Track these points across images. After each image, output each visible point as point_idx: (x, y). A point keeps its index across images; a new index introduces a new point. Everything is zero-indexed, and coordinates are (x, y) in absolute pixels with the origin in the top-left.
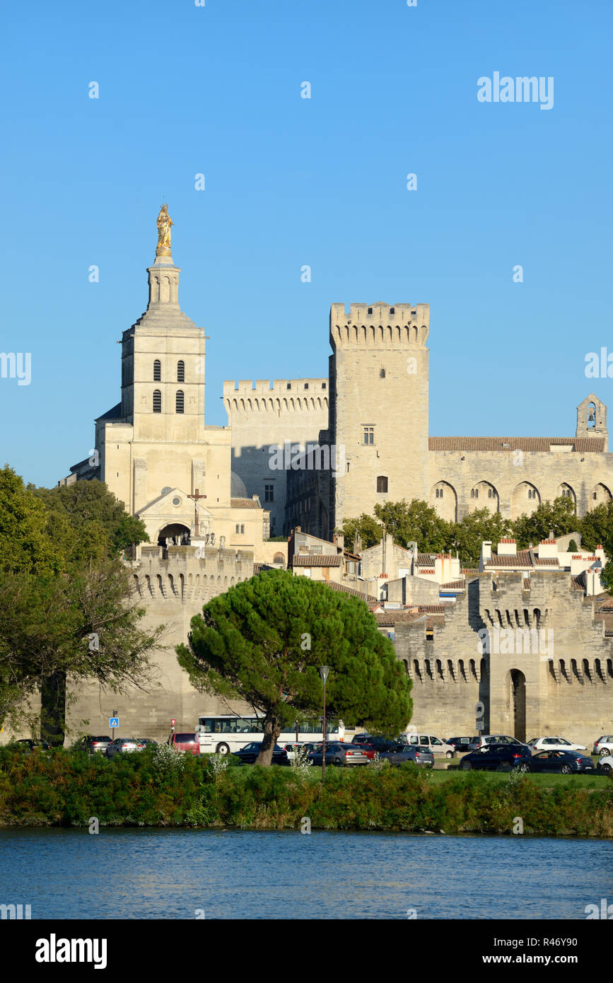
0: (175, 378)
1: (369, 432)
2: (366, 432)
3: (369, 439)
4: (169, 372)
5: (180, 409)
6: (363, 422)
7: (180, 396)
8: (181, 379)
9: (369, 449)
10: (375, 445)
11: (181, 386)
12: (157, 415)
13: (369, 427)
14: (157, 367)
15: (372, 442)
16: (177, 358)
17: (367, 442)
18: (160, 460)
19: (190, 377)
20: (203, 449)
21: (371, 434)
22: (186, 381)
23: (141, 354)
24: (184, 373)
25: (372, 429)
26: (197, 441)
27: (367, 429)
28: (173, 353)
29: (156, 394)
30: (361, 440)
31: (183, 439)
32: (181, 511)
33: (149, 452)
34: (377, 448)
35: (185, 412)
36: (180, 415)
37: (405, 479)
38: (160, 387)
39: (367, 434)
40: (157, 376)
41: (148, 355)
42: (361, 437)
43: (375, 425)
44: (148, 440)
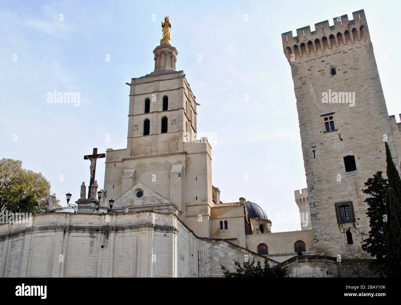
0: (161, 109)
1: (329, 121)
2: (326, 121)
4: (156, 105)
5: (164, 129)
6: (322, 114)
7: (165, 121)
8: (165, 108)
9: (333, 135)
10: (337, 130)
11: (166, 114)
12: (147, 138)
13: (328, 117)
14: (148, 102)
15: (333, 129)
16: (162, 95)
17: (328, 130)
18: (146, 171)
19: (172, 106)
20: (183, 158)
21: (331, 122)
22: (168, 109)
23: (136, 97)
24: (167, 104)
25: (331, 118)
26: (177, 152)
27: (326, 119)
28: (159, 92)
29: (147, 123)
30: (323, 129)
31: (167, 152)
32: (142, 203)
33: (137, 166)
34: (339, 132)
35: (168, 132)
36: (165, 135)
37: (372, 153)
38: (149, 116)
39: (328, 123)
40: (147, 110)
41: (141, 96)
42: (322, 126)
43: (336, 112)
44: (137, 156)
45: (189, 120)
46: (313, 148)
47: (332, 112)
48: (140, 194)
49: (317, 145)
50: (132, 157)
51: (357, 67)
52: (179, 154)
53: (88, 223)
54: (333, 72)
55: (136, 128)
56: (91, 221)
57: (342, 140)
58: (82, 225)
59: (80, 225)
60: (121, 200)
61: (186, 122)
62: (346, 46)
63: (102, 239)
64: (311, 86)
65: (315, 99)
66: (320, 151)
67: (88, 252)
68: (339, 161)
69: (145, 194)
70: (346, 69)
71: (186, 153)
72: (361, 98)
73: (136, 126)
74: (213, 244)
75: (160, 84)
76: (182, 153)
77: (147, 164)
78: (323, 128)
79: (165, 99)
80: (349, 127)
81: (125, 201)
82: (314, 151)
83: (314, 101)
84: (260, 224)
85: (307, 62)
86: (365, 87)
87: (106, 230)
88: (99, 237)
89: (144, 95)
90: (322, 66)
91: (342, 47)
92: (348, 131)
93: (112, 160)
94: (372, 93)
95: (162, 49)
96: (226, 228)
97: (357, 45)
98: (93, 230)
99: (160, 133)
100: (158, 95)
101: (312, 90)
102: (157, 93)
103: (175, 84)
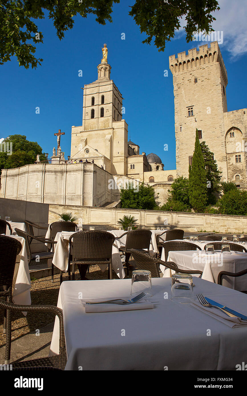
0: (100, 103)
1: (190, 110)
3: (191, 113)
4: (98, 101)
5: (102, 115)
6: (187, 106)
7: (102, 110)
9: (192, 118)
10: (194, 116)
11: (103, 106)
12: (93, 120)
13: (190, 108)
14: (93, 99)
15: (192, 115)
16: (101, 95)
17: (189, 116)
18: (93, 138)
19: (106, 101)
20: (111, 131)
21: (191, 111)
22: (104, 103)
23: (87, 96)
24: (104, 100)
25: (192, 108)
26: (108, 128)
27: (189, 109)
29: (93, 111)
30: (187, 115)
31: (103, 128)
32: (89, 156)
33: (88, 135)
34: (195, 117)
35: (104, 117)
36: (102, 118)
37: (211, 129)
38: (94, 107)
39: (190, 111)
40: (93, 104)
41: (89, 95)
42: (187, 113)
43: (195, 105)
44: (88, 130)
45: (116, 109)
46: (180, 126)
47: (192, 105)
48: (87, 151)
49: (183, 124)
50: (85, 130)
51: (209, 78)
52: (109, 129)
53: (53, 168)
54: (196, 81)
55: (87, 114)
56: (55, 167)
57: (196, 121)
58: (51, 170)
59: (50, 170)
60: (78, 154)
61: (115, 110)
62: (204, 64)
63: (61, 176)
64: (183, 89)
65: (184, 97)
66: (184, 128)
67: (54, 182)
68: (193, 133)
69: (90, 151)
70: (203, 79)
71: (114, 129)
72: (209, 97)
73: (87, 113)
74: (119, 178)
75: (100, 88)
76: (111, 129)
77: (93, 134)
79: (103, 97)
80: (201, 114)
81: (80, 155)
82: (181, 128)
83: (184, 99)
84: (157, 165)
85: (182, 74)
86: (212, 90)
87: (62, 172)
88: (59, 175)
89: (91, 95)
90: (190, 77)
91: (203, 66)
92: (200, 117)
93: (75, 132)
94: (215, 94)
95: (102, 66)
96: (134, 168)
97: (211, 64)
98: (56, 172)
99: (100, 117)
100: (99, 95)
101: (183, 92)
102: (98, 94)
103: (108, 88)
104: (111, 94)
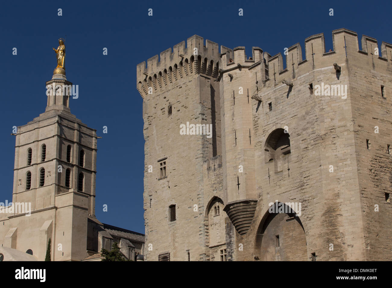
0: (39, 160)
1: (163, 166)
2: (161, 167)
4: (37, 157)
5: (42, 184)
6: (159, 159)
7: (42, 173)
8: (43, 158)
9: (164, 182)
10: (167, 177)
11: (44, 165)
12: (28, 192)
13: (163, 162)
14: (30, 153)
15: (165, 176)
16: (41, 144)
17: (161, 177)
18: (26, 228)
19: (48, 156)
20: (53, 212)
21: (164, 168)
22: (45, 160)
23: (20, 148)
24: (45, 154)
25: (165, 163)
26: (49, 207)
27: (161, 164)
28: (38, 141)
29: (29, 176)
30: (158, 176)
33: (19, 223)
34: (168, 179)
35: (44, 185)
36: (42, 189)
37: (187, 202)
38: (31, 169)
39: (162, 169)
40: (30, 162)
41: (24, 146)
42: (158, 172)
43: (169, 157)
45: (73, 166)
46: (150, 197)
47: (165, 156)
49: (153, 193)
50: (16, 214)
51: (187, 105)
52: (50, 209)
54: (170, 110)
55: (20, 182)
57: (169, 187)
61: (67, 170)
62: (182, 79)
64: (154, 127)
65: (156, 141)
66: (154, 200)
68: (166, 211)
70: (180, 107)
71: (56, 208)
73: (20, 180)
75: (40, 131)
76: (52, 208)
77: (27, 221)
78: (158, 174)
79: (44, 148)
80: (175, 173)
82: (151, 200)
83: (155, 144)
85: (154, 98)
89: (27, 146)
90: (164, 103)
91: (180, 82)
92: (174, 178)
99: (38, 187)
100: (37, 145)
101: (155, 131)
102: (36, 143)
103: (52, 130)
104: (55, 141)
